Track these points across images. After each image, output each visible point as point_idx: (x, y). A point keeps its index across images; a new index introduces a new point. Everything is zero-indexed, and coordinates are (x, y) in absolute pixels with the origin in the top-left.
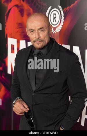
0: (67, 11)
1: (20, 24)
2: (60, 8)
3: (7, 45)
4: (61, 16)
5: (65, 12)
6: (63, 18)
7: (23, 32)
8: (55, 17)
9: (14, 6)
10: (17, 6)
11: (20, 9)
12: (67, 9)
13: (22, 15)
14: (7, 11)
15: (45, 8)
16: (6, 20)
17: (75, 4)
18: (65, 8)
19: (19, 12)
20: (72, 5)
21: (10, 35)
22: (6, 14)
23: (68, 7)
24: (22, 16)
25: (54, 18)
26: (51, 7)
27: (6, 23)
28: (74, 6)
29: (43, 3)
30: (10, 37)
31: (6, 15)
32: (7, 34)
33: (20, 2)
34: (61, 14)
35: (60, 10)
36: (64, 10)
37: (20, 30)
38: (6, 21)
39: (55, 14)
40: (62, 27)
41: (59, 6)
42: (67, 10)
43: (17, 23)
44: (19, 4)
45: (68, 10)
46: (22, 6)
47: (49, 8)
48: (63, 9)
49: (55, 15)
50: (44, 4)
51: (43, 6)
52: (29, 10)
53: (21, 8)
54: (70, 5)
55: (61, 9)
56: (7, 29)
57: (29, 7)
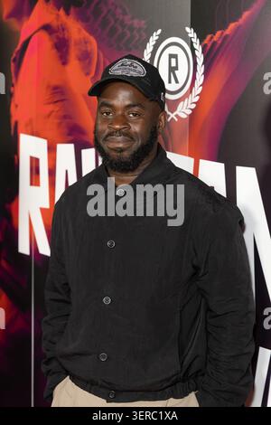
0: (217, 46)
1: (56, 88)
2: (190, 35)
3: (16, 157)
4: (195, 64)
5: (208, 48)
6: (201, 69)
7: (65, 117)
8: (173, 64)
9: (39, 30)
10: (47, 28)
11: (58, 38)
12: (215, 39)
13: (64, 60)
14: (19, 47)
15: (141, 36)
16: (13, 75)
17: (241, 21)
18: (209, 36)
19: (54, 51)
20: (232, 26)
21: (27, 125)
22: (14, 55)
23: (219, 33)
24: (65, 63)
25: (172, 70)
26: (159, 31)
27: (13, 86)
28: (239, 27)
29: (133, 18)
30: (27, 133)
31: (14, 60)
32: (16, 123)
33: (58, 15)
34: (194, 56)
35: (192, 43)
36: (206, 42)
37: (57, 109)
38: (14, 81)
39: (175, 56)
40: (197, 99)
41: (188, 29)
42: (215, 42)
43: (48, 87)
44: (55, 24)
45: (219, 42)
46: (63, 30)
47: (155, 34)
48: (201, 37)
49: (173, 60)
50: (136, 21)
51: (131, 29)
52: (86, 43)
53: (61, 36)
54: (225, 27)
55: (194, 40)
56: (17, 106)
57: (85, 34)
